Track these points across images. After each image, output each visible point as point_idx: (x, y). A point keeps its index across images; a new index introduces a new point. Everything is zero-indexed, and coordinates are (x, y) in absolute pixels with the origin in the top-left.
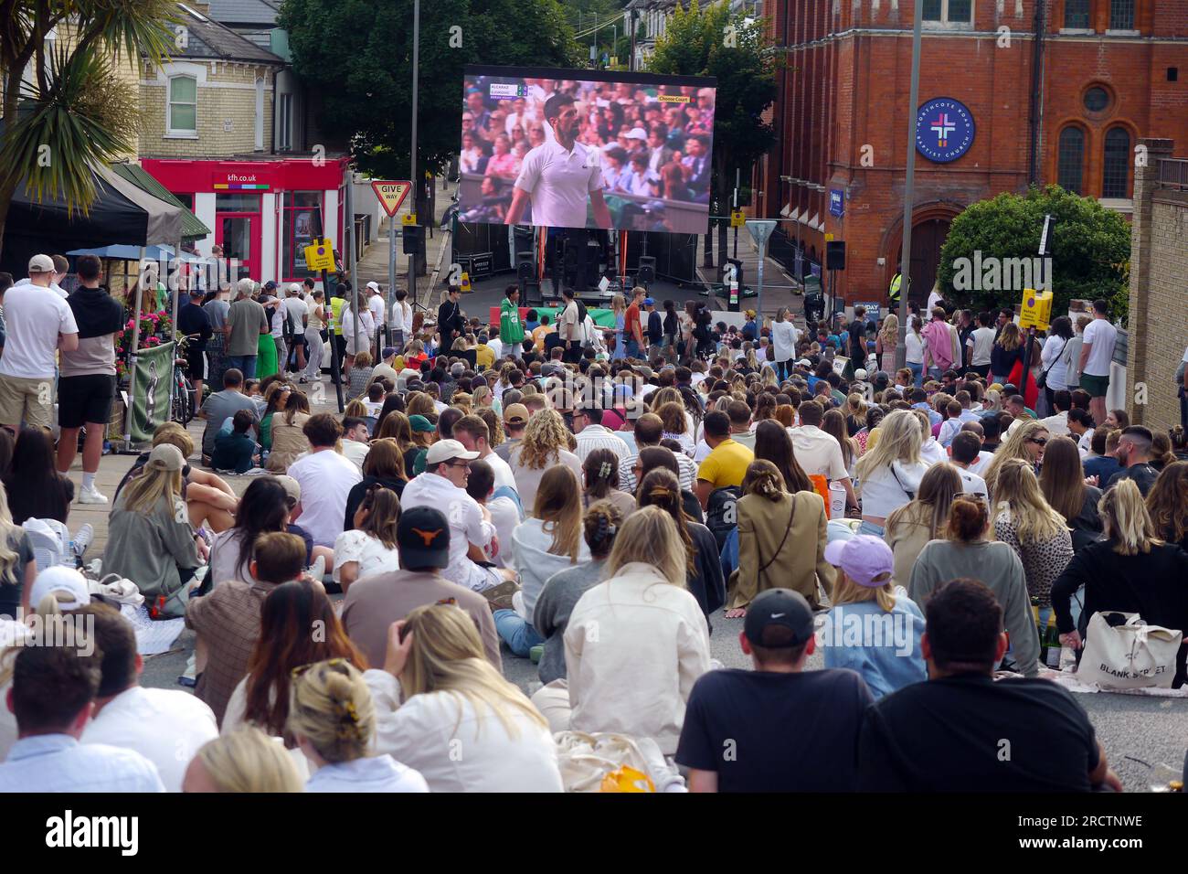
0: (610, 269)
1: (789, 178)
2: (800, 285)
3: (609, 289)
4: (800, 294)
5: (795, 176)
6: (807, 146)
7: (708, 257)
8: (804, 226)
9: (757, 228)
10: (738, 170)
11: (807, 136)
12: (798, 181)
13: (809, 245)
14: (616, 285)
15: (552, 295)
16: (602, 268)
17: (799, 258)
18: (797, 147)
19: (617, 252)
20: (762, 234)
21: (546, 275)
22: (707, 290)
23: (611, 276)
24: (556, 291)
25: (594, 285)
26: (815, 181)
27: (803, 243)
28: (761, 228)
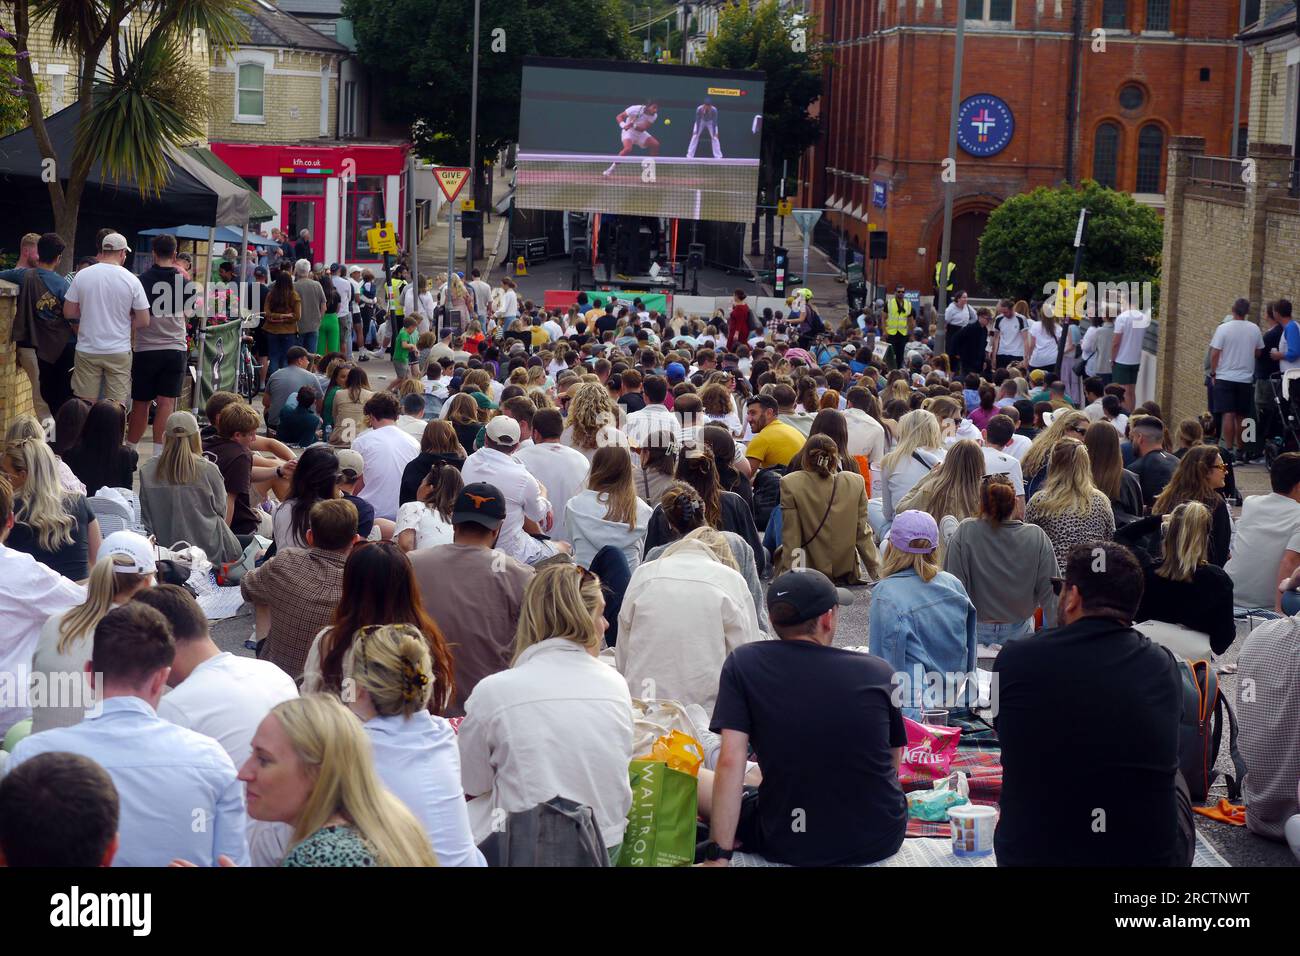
0: (661, 255)
1: (834, 170)
2: (844, 273)
3: (660, 274)
4: (843, 282)
5: (840, 168)
6: (851, 140)
7: (756, 245)
8: (848, 216)
9: (802, 217)
10: (785, 161)
11: (852, 129)
12: (843, 173)
13: (852, 235)
14: (667, 270)
15: (604, 280)
16: (653, 254)
17: (843, 247)
18: (842, 141)
19: (668, 239)
20: (807, 223)
21: (599, 260)
22: (753, 277)
23: (662, 262)
24: (609, 276)
25: (644, 270)
26: (859, 172)
27: (846, 233)
28: (807, 218)
